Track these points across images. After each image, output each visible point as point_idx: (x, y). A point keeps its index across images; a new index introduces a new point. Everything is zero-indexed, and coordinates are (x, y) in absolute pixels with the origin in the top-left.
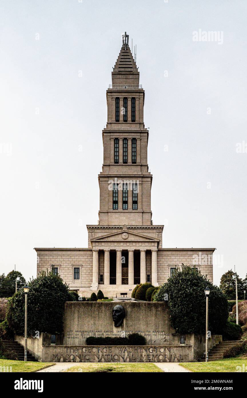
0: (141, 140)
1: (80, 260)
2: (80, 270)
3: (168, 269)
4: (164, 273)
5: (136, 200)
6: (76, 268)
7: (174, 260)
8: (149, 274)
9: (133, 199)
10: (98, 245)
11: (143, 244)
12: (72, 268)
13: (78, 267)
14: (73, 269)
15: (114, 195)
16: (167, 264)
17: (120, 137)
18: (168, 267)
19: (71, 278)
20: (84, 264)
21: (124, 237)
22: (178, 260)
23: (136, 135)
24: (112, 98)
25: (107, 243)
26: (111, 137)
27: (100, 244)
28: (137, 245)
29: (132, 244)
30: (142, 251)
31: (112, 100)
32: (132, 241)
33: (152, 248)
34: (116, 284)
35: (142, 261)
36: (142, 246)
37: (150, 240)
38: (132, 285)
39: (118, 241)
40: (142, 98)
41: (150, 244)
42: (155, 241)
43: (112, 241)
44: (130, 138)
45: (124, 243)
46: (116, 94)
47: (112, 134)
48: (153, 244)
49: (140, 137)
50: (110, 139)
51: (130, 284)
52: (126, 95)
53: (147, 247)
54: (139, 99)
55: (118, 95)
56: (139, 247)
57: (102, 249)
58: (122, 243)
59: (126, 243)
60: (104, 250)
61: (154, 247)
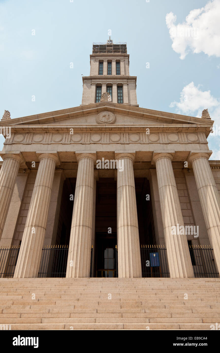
0: (128, 85)
10: (20, 140)
11: (164, 138)
17: (103, 82)
21: (103, 120)
23: (122, 81)
24: (95, 60)
25: (51, 135)
26: (92, 82)
27: (28, 138)
28: (143, 141)
29: (129, 139)
30: (160, 155)
31: (96, 61)
32: (126, 127)
33: (193, 148)
34: (64, 276)
35: (163, 185)
36: (160, 143)
37: (185, 126)
38: (134, 280)
39: (85, 127)
40: (127, 60)
41: (184, 138)
42: (199, 126)
43: (66, 127)
44: (115, 83)
45: (103, 135)
46: (100, 57)
47: (93, 80)
48: (192, 138)
49: (127, 82)
50: (91, 84)
51: (124, 276)
52: (110, 58)
53: (175, 144)
54: (124, 60)
55: (101, 58)
56: (151, 145)
57: (32, 151)
58: (97, 135)
59: (108, 136)
60: (37, 153)
61: (198, 144)
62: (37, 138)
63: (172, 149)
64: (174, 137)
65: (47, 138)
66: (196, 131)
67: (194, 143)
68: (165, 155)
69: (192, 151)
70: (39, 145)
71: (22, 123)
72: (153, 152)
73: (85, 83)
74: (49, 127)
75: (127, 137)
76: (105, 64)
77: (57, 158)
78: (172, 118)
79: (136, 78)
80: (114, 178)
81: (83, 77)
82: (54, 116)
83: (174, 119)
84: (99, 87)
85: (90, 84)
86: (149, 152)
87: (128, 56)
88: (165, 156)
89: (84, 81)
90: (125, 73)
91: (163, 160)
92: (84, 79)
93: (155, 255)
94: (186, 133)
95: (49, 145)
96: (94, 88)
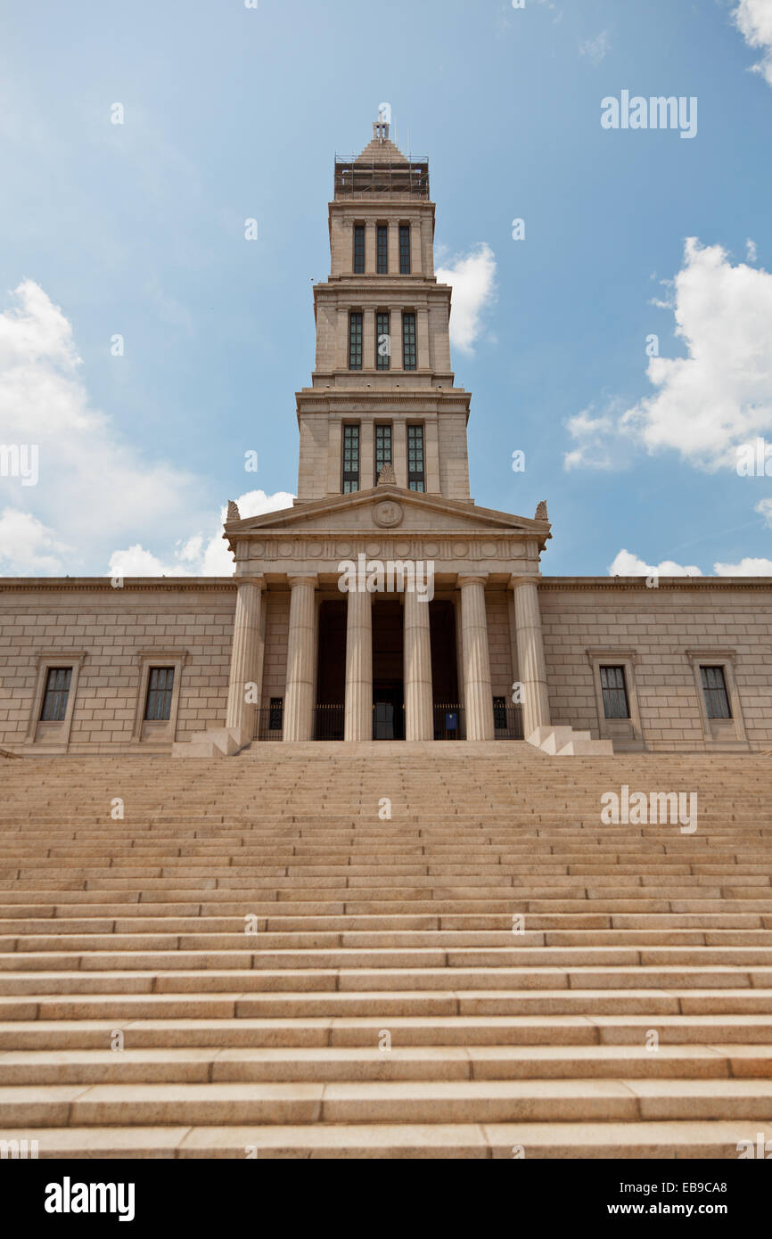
0: (429, 311)
1: (179, 631)
2: (176, 678)
3: (587, 670)
4: (571, 691)
5: (420, 468)
6: (159, 668)
7: (613, 630)
8: (501, 692)
9: (411, 468)
10: (259, 554)
11: (475, 551)
12: (140, 667)
13: (168, 663)
14: (145, 671)
15: (348, 455)
16: (581, 650)
17: (367, 303)
18: (586, 661)
19: (131, 714)
20: (195, 651)
21: (384, 518)
22: (631, 628)
23: (415, 299)
24: (343, 222)
25: (305, 544)
26: (339, 303)
27: (270, 551)
28: (443, 556)
29: (423, 551)
30: (467, 580)
31: (345, 225)
32: (419, 533)
33: (515, 569)
34: (343, 739)
35: (468, 625)
36: (469, 560)
37: (508, 532)
38: (423, 742)
39: (357, 533)
40: (428, 222)
41: (505, 550)
42: (528, 533)
43: (327, 533)
44: (396, 307)
45: (384, 544)
46: (357, 212)
47: (341, 297)
48: (517, 550)
49: (426, 303)
50: (337, 310)
51: (413, 739)
52: (383, 215)
53: (491, 561)
54: (421, 223)
55: (360, 215)
56: (456, 563)
57: (279, 572)
58: (375, 545)
59: (392, 546)
60: (288, 575)
61: (524, 562)
62: (285, 549)
63: (486, 568)
64: (490, 549)
65: (300, 549)
66: (524, 540)
67: (519, 558)
68: (473, 579)
69: (514, 575)
70: (289, 562)
71: (259, 525)
72: (457, 574)
73: (322, 304)
74: (302, 533)
75: (421, 548)
76: (371, 236)
77: (317, 583)
78: (490, 518)
79: (451, 292)
80: (399, 601)
81: (314, 287)
82: (308, 513)
83: (493, 519)
84: (356, 315)
85: (333, 309)
86: (452, 574)
87: (432, 208)
88: (474, 582)
89: (319, 298)
90: (423, 268)
91: (471, 586)
92: (318, 291)
93: (451, 716)
94: (509, 541)
95: (305, 562)
96: (343, 319)
